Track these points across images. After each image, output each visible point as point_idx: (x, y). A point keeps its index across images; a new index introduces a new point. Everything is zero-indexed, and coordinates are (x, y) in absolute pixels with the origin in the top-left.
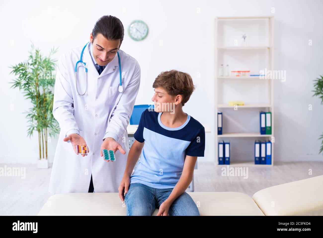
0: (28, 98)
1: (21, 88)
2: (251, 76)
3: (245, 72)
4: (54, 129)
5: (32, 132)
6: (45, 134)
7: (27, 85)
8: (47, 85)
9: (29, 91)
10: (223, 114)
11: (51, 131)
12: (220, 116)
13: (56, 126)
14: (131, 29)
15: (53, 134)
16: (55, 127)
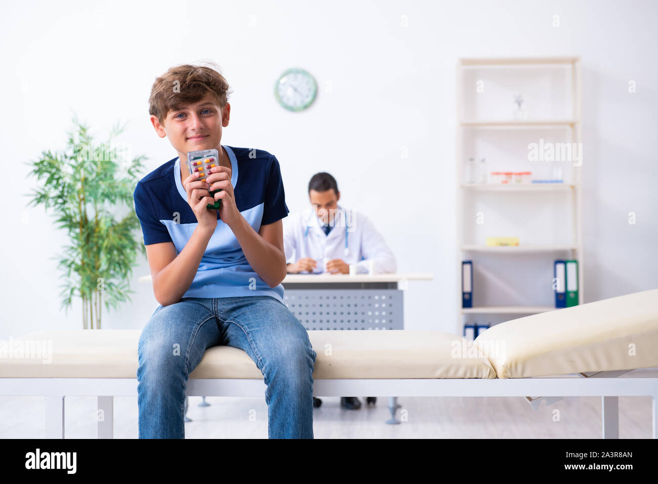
0: (62, 227)
1: (49, 206)
2: (535, 182)
3: (520, 174)
4: (115, 293)
5: (69, 301)
6: (96, 304)
7: (60, 201)
8: (103, 201)
9: (65, 212)
10: (474, 263)
11: (109, 297)
12: (467, 267)
13: (119, 285)
14: (281, 86)
15: (112, 304)
16: (116, 287)
